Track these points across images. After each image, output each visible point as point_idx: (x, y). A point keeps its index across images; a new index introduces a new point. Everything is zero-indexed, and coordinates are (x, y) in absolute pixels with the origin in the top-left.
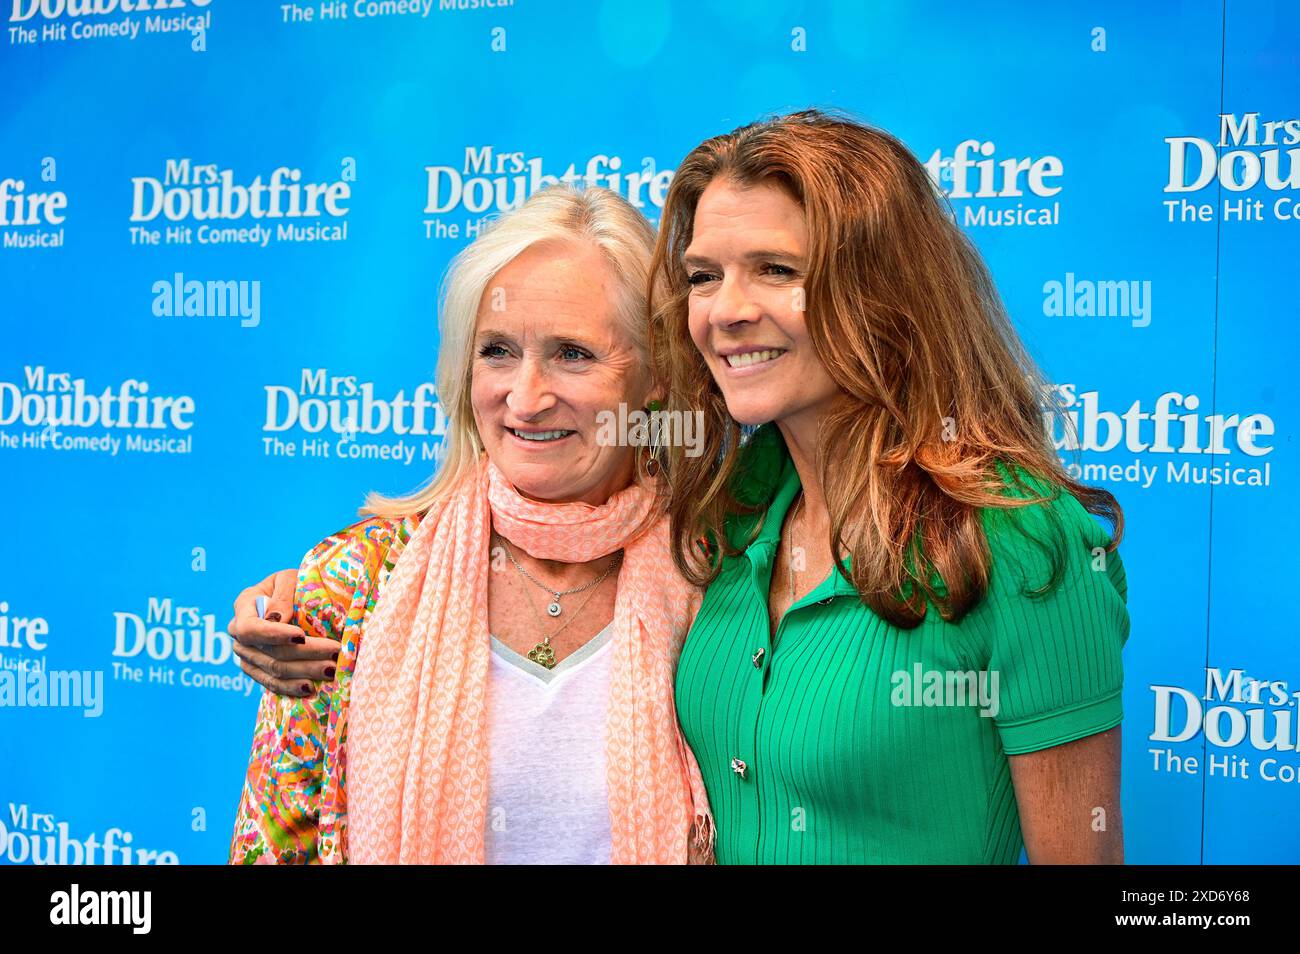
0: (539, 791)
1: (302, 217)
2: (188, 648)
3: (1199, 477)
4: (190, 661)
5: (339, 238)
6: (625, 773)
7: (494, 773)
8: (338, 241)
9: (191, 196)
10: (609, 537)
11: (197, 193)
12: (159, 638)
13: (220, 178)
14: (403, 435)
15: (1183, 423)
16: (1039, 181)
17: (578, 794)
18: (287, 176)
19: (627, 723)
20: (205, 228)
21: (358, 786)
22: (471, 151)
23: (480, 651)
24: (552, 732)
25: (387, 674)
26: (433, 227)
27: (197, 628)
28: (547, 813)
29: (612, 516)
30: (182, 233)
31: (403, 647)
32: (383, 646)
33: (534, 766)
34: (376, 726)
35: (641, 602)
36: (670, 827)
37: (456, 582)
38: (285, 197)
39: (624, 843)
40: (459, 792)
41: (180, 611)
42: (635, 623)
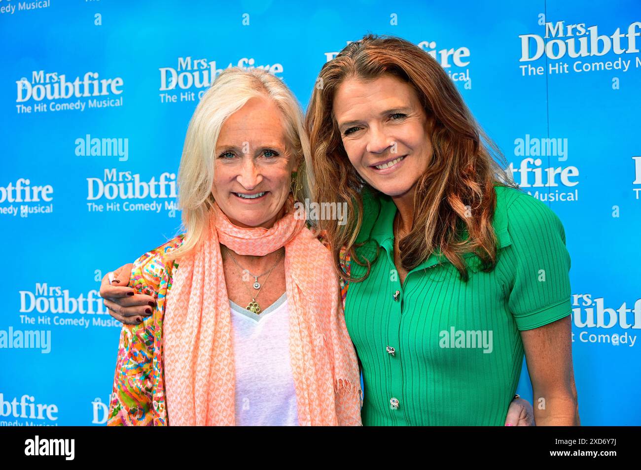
0: (259, 374)
1: (100, 96)
2: (56, 307)
3: (544, 198)
4: (58, 313)
5: (119, 105)
6: (299, 360)
7: (236, 368)
8: (118, 106)
9: (45, 88)
10: (275, 243)
11: (48, 87)
12: (42, 303)
13: (59, 79)
14: (155, 199)
15: (534, 172)
16: (459, 59)
17: (279, 374)
18: (92, 76)
19: (297, 335)
20: (53, 103)
21: (170, 379)
22: (181, 60)
23: (224, 307)
24: (262, 345)
25: (180, 323)
26: (164, 97)
27: (60, 296)
28: (265, 385)
29: (276, 233)
30: (42, 107)
31: (186, 309)
32: (177, 309)
33: (256, 363)
34: (177, 349)
35: (296, 274)
36: (325, 383)
37: (207, 273)
38: (91, 87)
39: (302, 394)
40: (220, 379)
41: (51, 289)
42: (294, 285)
